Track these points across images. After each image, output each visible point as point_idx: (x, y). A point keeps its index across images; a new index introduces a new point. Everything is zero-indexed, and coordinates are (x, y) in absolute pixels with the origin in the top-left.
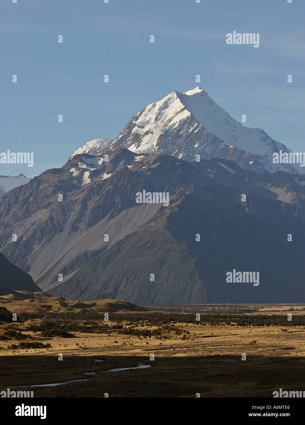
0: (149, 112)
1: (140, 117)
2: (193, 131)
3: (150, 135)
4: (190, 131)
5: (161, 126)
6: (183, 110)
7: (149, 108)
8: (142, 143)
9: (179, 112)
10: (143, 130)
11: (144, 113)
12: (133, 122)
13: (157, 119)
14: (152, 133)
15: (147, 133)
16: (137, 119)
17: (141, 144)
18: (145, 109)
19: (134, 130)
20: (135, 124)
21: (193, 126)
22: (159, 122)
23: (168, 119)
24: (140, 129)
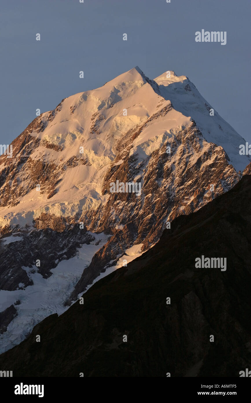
0: (73, 112)
1: (50, 124)
2: (199, 162)
3: (81, 167)
4: (193, 160)
5: (109, 148)
6: (166, 110)
7: (72, 104)
8: (63, 187)
9: (156, 116)
10: (61, 154)
11: (59, 115)
12: (32, 134)
13: (95, 131)
14: (86, 162)
15: (72, 163)
16: (43, 127)
17: (60, 187)
18: (60, 105)
19: (36, 155)
20: (39, 140)
21: (199, 150)
22: (102, 138)
23: (124, 131)
24: (52, 151)
